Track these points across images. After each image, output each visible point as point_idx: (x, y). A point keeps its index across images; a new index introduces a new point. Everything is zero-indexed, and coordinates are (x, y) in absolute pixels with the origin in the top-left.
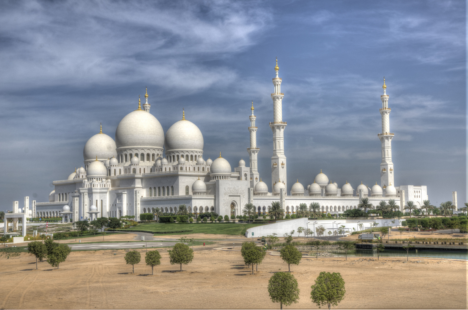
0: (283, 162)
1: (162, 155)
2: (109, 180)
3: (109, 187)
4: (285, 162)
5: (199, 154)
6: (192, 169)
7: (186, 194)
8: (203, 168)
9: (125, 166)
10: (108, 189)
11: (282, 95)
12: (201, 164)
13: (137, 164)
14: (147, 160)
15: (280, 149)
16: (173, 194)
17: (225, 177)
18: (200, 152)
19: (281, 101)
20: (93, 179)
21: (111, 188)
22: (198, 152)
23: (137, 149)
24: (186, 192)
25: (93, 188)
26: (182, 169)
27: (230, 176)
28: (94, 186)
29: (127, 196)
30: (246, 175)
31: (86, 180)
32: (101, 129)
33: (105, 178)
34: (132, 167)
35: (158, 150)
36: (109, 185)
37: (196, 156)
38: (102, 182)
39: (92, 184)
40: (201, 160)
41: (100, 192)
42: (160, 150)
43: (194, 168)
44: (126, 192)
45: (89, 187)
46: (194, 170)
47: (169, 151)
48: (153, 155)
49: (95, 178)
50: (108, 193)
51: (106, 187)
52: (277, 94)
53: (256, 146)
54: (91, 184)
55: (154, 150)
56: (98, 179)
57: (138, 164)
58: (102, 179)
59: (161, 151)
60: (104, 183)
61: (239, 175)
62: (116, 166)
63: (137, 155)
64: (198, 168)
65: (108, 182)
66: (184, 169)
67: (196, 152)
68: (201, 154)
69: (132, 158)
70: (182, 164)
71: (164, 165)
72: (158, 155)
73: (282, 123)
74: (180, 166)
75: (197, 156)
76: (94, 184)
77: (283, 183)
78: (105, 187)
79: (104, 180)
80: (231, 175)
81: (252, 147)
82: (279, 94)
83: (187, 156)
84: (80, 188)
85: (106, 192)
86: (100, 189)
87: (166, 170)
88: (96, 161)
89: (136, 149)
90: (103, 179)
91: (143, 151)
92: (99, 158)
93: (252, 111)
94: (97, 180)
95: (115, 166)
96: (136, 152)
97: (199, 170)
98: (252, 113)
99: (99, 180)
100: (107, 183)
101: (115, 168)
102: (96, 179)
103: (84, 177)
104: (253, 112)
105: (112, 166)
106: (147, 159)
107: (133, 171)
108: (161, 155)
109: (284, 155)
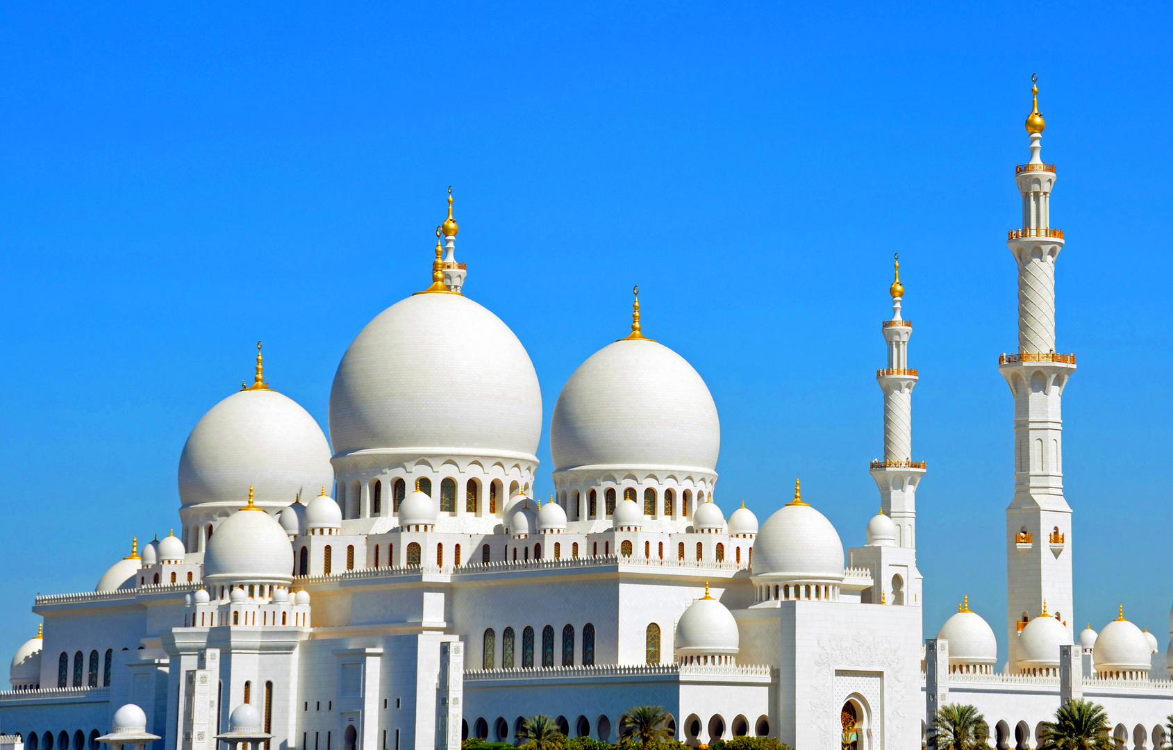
0: (1056, 528)
1: (530, 486)
2: (304, 595)
3: (300, 623)
4: (1066, 530)
5: (701, 486)
6: (670, 551)
7: (648, 661)
8: (720, 547)
9: (372, 532)
10: (295, 633)
11: (1055, 235)
12: (710, 530)
13: (426, 526)
14: (469, 510)
15: (1045, 473)
16: (588, 660)
17: (816, 589)
18: (703, 479)
19: (1052, 265)
20: (231, 589)
21: (311, 630)
22: (696, 479)
23: (426, 459)
24: (648, 652)
25: (233, 628)
26: (627, 548)
27: (839, 585)
28: (236, 622)
29: (384, 666)
30: (897, 581)
31: (203, 595)
32: (257, 369)
33: (285, 586)
34: (406, 539)
35: (517, 466)
36: (300, 617)
37: (686, 496)
38: (271, 603)
39: (228, 614)
40: (712, 513)
41: (262, 648)
42: (523, 467)
43: (681, 545)
44: (380, 650)
45: (215, 624)
46: (681, 554)
47: (589, 471)
48: (495, 487)
49: (242, 587)
50: (296, 653)
51: (291, 622)
52: (1034, 233)
53: (909, 455)
54: (224, 611)
55: (499, 464)
56: (257, 589)
57: (433, 526)
58: (271, 588)
59: (529, 469)
60: (283, 607)
61: (870, 582)
62: (334, 531)
63: (425, 485)
64: (699, 545)
65: (297, 602)
66: (638, 549)
67: (690, 478)
68: (708, 489)
69: (405, 502)
70: (629, 529)
71: (552, 531)
72: (514, 487)
73: (1054, 358)
74: (619, 538)
75: (691, 495)
76: (236, 613)
77: (1058, 618)
78: (284, 623)
79: (282, 593)
80: (844, 582)
81: (894, 460)
82: (1043, 232)
83: (650, 494)
84: (175, 630)
85: (291, 648)
86: (264, 633)
87: (557, 554)
88: (247, 508)
89: (423, 460)
90: (275, 587)
91: (449, 471)
92: (260, 498)
93: (895, 303)
94: (251, 594)
95: (330, 533)
96: (423, 471)
97: (699, 555)
98: (895, 310)
99: (261, 594)
100: (296, 609)
101: (326, 540)
102: (246, 588)
103: (197, 579)
104: (898, 305)
105: (317, 531)
106: (469, 503)
107: (408, 557)
108: (526, 487)
109: (1062, 500)
